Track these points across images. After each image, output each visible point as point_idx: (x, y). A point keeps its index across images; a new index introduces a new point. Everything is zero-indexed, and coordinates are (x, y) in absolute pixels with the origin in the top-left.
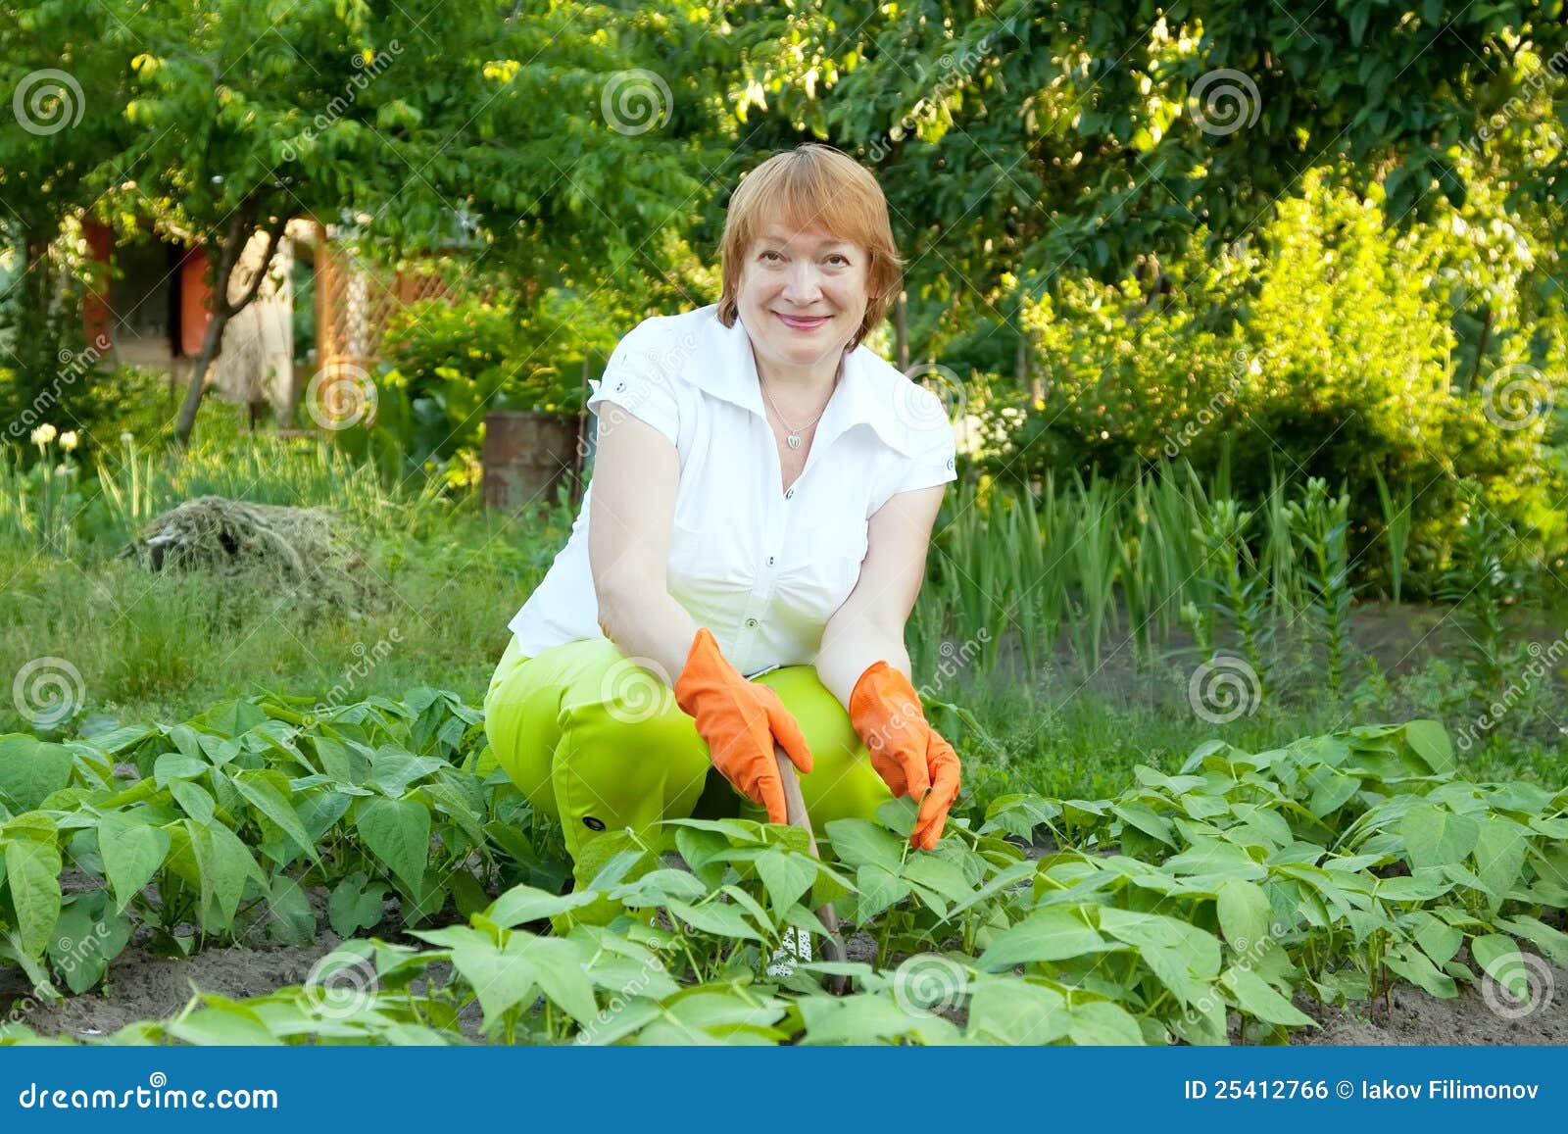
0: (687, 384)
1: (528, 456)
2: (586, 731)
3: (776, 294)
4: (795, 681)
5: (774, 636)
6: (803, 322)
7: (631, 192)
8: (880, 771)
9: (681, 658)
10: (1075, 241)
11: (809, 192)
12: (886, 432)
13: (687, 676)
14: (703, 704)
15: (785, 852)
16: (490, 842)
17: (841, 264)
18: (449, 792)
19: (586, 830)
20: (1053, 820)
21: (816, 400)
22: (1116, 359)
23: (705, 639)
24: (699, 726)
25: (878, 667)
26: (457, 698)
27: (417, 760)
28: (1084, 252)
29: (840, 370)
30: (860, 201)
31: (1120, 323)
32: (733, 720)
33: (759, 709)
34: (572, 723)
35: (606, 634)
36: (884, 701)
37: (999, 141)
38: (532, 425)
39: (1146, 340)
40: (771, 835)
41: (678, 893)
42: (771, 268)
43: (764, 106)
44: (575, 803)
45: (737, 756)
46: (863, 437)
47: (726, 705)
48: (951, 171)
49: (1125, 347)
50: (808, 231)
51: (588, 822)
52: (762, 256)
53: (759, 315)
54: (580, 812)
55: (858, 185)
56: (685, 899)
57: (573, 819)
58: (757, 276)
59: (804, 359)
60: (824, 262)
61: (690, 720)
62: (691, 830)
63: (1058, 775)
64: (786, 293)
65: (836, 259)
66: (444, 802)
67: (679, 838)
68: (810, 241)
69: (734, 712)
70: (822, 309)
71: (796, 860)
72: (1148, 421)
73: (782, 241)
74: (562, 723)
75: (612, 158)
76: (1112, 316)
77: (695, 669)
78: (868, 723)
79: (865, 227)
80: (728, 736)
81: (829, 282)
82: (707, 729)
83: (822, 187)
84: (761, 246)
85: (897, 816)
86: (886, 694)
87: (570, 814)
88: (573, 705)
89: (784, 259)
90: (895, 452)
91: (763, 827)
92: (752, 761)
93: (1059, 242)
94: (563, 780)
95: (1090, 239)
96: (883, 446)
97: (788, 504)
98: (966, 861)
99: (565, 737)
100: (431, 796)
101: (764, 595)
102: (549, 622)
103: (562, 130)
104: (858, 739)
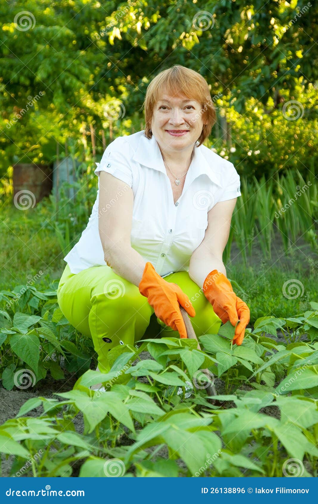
0: (134, 162)
1: (30, 181)
2: (103, 304)
3: (166, 123)
4: (180, 279)
5: (172, 260)
6: (177, 132)
7: (63, 74)
8: (217, 313)
9: (140, 274)
10: (251, 86)
11: (177, 81)
12: (213, 177)
13: (143, 281)
14: (151, 292)
15: (191, 350)
16: (63, 349)
17: (191, 109)
18: (45, 331)
19: (104, 343)
20: (282, 326)
21: (185, 166)
22: (264, 130)
23: (150, 267)
24: (149, 301)
25: (214, 272)
26: (35, 289)
27: (30, 318)
28: (254, 90)
29: (193, 153)
30: (198, 85)
31: (266, 116)
32: (163, 298)
33: (173, 293)
34: (97, 301)
35: (108, 264)
36: (218, 286)
37: (212, 45)
38: (32, 169)
39: (276, 122)
40: (182, 343)
41: (152, 369)
42: (164, 112)
43: (120, 37)
44: (99, 332)
45: (166, 312)
46: (204, 179)
47: (160, 292)
48: (193, 58)
49: (268, 125)
50: (177, 96)
51: (105, 340)
52: (160, 108)
53: (161, 132)
54: (101, 336)
55: (196, 78)
56: (155, 371)
57: (98, 339)
58: (159, 116)
59: (179, 148)
60: (184, 109)
61: (145, 299)
62: (153, 343)
63: (270, 303)
64: (170, 122)
65: (189, 107)
66: (44, 334)
67: (148, 346)
68: (178, 100)
69: (163, 295)
70: (185, 127)
71: (195, 353)
72: (279, 155)
73: (167, 101)
74: (92, 302)
75: (55, 60)
76: (263, 114)
77: (146, 279)
78: (212, 295)
79: (200, 95)
80: (161, 304)
81: (187, 116)
82: (152, 302)
83: (182, 79)
84: (160, 104)
85: (226, 332)
86: (218, 283)
87: (97, 338)
88: (97, 294)
89: (169, 109)
90: (217, 186)
91: (179, 340)
92: (172, 314)
93: (245, 87)
94: (94, 324)
95: (257, 85)
96: (213, 184)
97: (176, 208)
98: (256, 347)
99: (94, 307)
100: (39, 332)
101: (168, 244)
102: (81, 258)
103: (35, 50)
104: (207, 300)
